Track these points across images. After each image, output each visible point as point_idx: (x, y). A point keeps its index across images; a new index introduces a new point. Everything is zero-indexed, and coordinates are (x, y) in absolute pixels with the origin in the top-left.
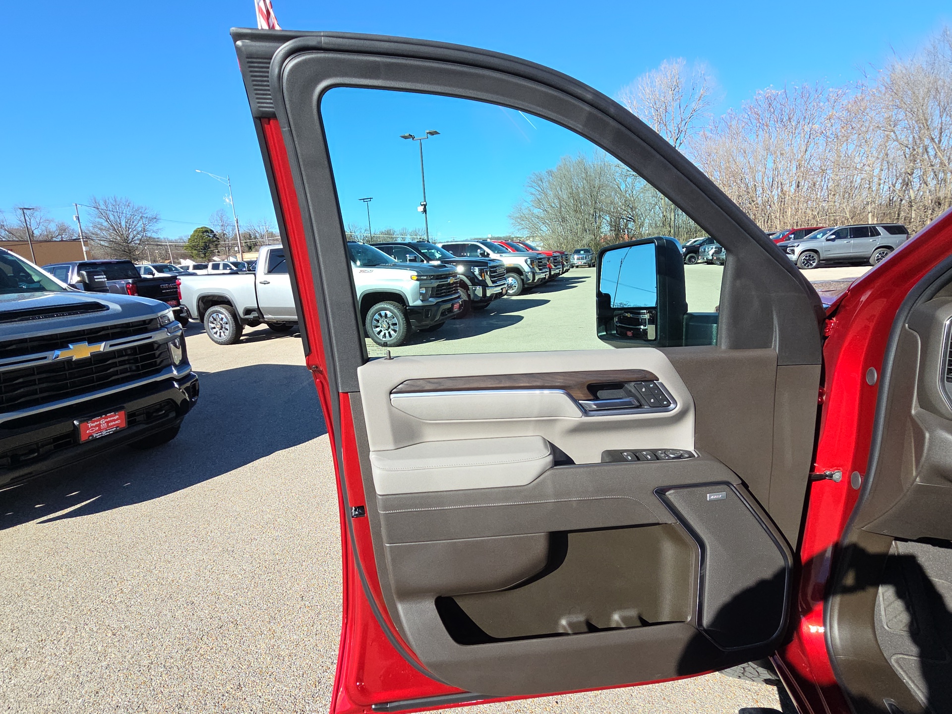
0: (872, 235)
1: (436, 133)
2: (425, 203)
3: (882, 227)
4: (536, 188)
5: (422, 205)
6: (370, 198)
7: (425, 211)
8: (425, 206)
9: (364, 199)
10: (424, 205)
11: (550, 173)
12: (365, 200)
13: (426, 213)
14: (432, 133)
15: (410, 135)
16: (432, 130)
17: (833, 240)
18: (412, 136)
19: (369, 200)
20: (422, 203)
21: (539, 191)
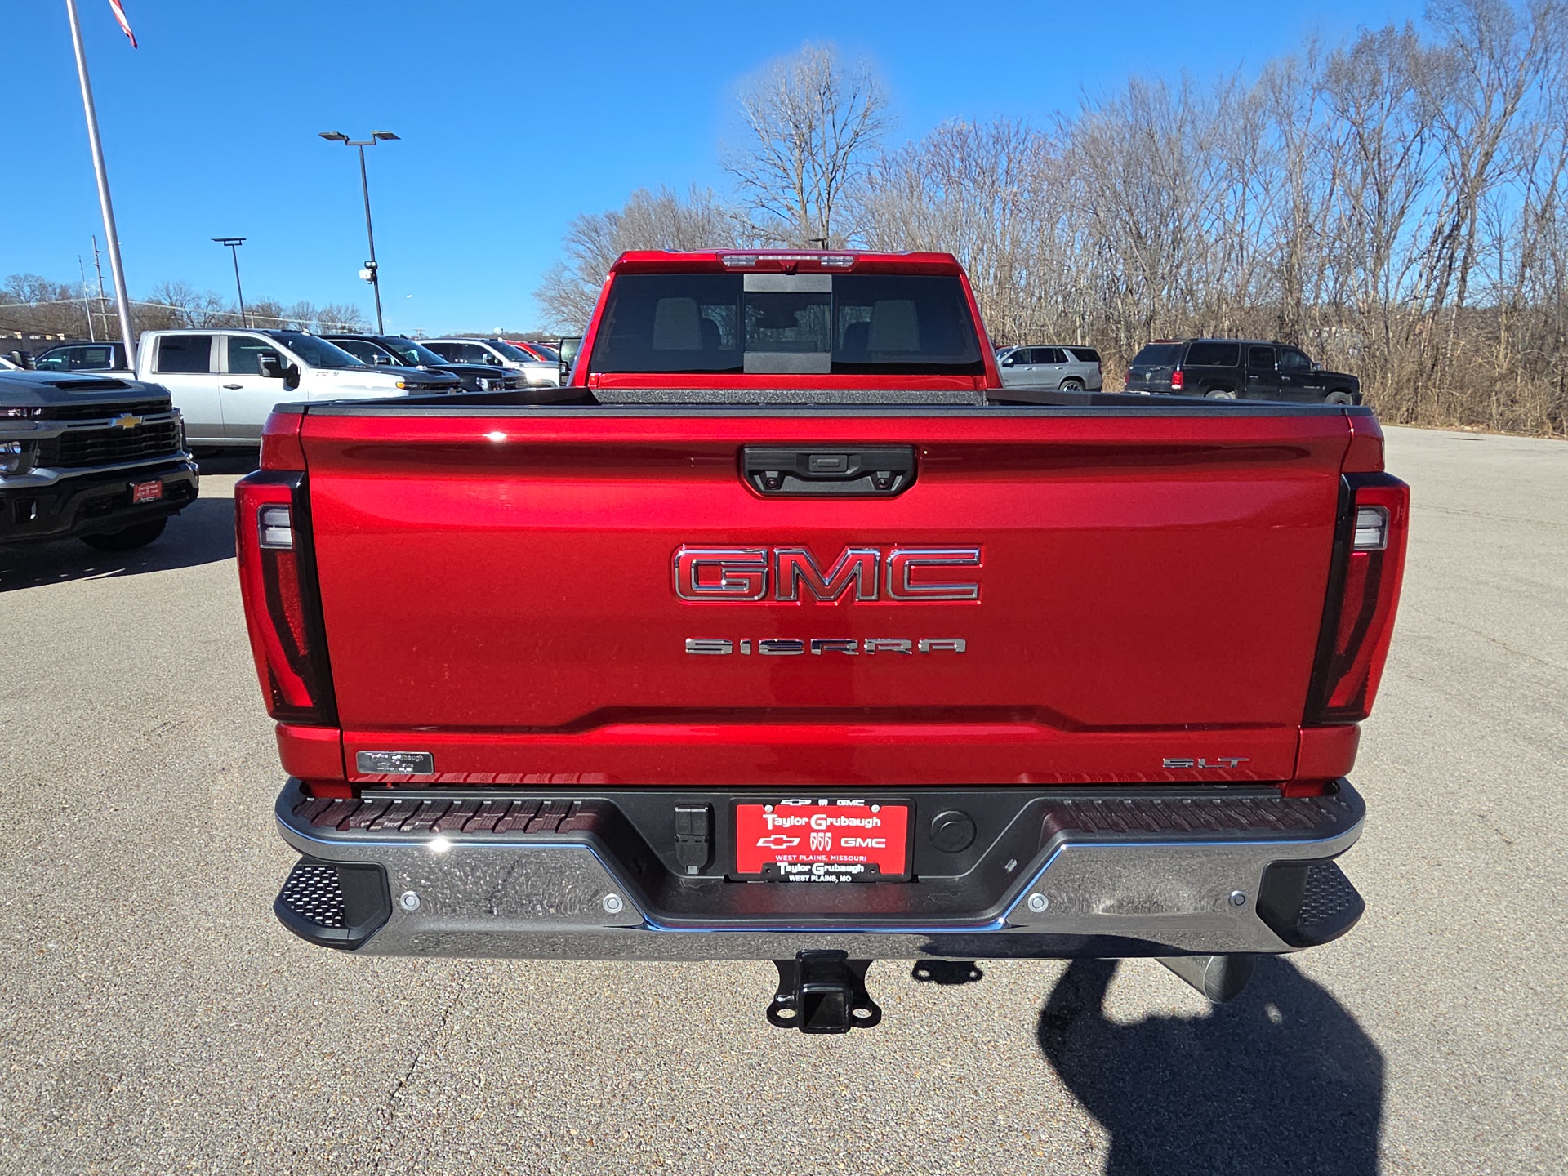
0: (1059, 361)
1: (393, 137)
2: (374, 264)
3: (1071, 350)
4: (588, 245)
5: (368, 268)
6: (240, 239)
7: (374, 278)
8: (374, 269)
9: (225, 240)
10: (371, 267)
11: (613, 218)
12: (227, 243)
13: (376, 283)
14: (385, 137)
15: (339, 134)
16: (385, 131)
17: (1011, 365)
18: (343, 136)
19: (238, 242)
20: (368, 264)
21: (592, 252)
